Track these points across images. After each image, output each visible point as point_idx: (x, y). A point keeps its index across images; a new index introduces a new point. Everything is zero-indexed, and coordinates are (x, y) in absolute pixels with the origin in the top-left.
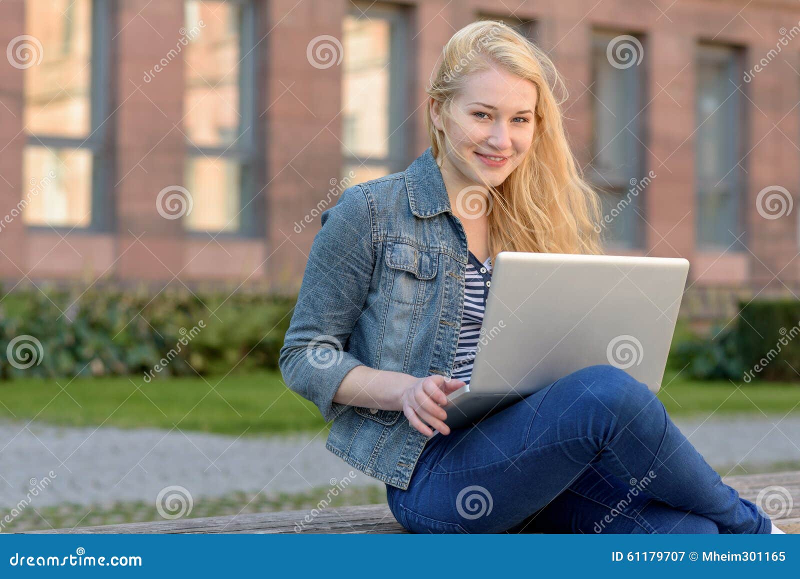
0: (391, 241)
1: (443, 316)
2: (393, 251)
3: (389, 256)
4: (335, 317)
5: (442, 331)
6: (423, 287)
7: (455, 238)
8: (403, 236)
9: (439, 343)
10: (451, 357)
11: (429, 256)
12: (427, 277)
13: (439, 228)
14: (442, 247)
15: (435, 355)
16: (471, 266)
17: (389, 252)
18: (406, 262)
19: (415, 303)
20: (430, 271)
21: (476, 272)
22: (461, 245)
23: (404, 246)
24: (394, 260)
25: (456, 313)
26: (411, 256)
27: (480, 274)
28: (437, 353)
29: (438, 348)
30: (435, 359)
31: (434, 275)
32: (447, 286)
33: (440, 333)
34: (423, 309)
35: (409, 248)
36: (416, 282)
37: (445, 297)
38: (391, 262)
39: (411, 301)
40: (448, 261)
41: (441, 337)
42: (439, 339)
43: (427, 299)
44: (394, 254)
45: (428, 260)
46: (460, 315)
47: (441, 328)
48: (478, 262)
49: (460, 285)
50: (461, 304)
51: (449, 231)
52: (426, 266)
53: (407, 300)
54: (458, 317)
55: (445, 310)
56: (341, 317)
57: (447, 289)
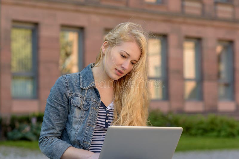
0: (74, 95)
1: (89, 123)
2: (74, 99)
3: (72, 101)
4: (59, 123)
5: (88, 128)
6: (84, 112)
7: (96, 96)
8: (78, 94)
9: (87, 132)
10: (91, 137)
11: (87, 102)
12: (85, 109)
13: (91, 92)
14: (91, 98)
15: (85, 136)
16: (102, 107)
17: (72, 99)
18: (78, 103)
19: (80, 118)
20: (86, 107)
21: (104, 110)
22: (98, 98)
23: (78, 98)
24: (73, 102)
25: (94, 122)
26: (80, 101)
27: (105, 111)
28: (86, 135)
29: (86, 134)
30: (85, 138)
31: (88, 109)
32: (92, 112)
33: (87, 129)
34: (83, 120)
35: (79, 98)
36: (81, 111)
37: (91, 116)
38: (73, 103)
39: (79, 117)
40: (93, 103)
41: (88, 130)
42: (87, 131)
43: (85, 117)
44: (74, 100)
45: (86, 103)
46: (95, 123)
47: (88, 127)
48: (105, 106)
49: (96, 112)
50: (96, 119)
51: (94, 93)
52: (85, 105)
53: (77, 117)
54: (95, 124)
55: (90, 121)
56: (61, 123)
57: (91, 113)
